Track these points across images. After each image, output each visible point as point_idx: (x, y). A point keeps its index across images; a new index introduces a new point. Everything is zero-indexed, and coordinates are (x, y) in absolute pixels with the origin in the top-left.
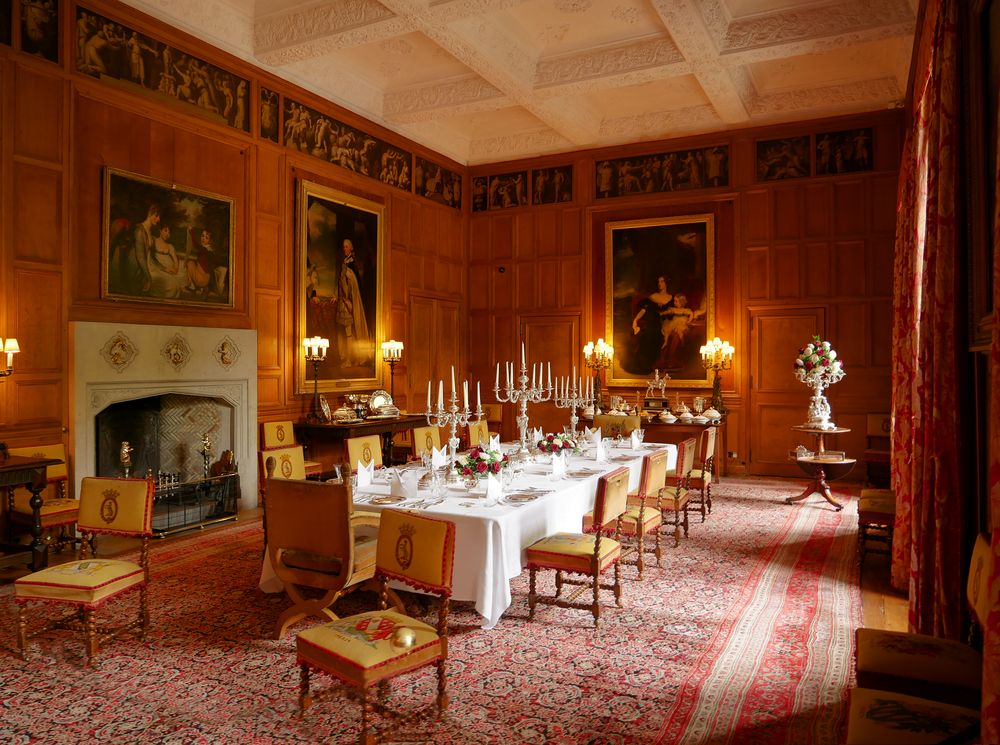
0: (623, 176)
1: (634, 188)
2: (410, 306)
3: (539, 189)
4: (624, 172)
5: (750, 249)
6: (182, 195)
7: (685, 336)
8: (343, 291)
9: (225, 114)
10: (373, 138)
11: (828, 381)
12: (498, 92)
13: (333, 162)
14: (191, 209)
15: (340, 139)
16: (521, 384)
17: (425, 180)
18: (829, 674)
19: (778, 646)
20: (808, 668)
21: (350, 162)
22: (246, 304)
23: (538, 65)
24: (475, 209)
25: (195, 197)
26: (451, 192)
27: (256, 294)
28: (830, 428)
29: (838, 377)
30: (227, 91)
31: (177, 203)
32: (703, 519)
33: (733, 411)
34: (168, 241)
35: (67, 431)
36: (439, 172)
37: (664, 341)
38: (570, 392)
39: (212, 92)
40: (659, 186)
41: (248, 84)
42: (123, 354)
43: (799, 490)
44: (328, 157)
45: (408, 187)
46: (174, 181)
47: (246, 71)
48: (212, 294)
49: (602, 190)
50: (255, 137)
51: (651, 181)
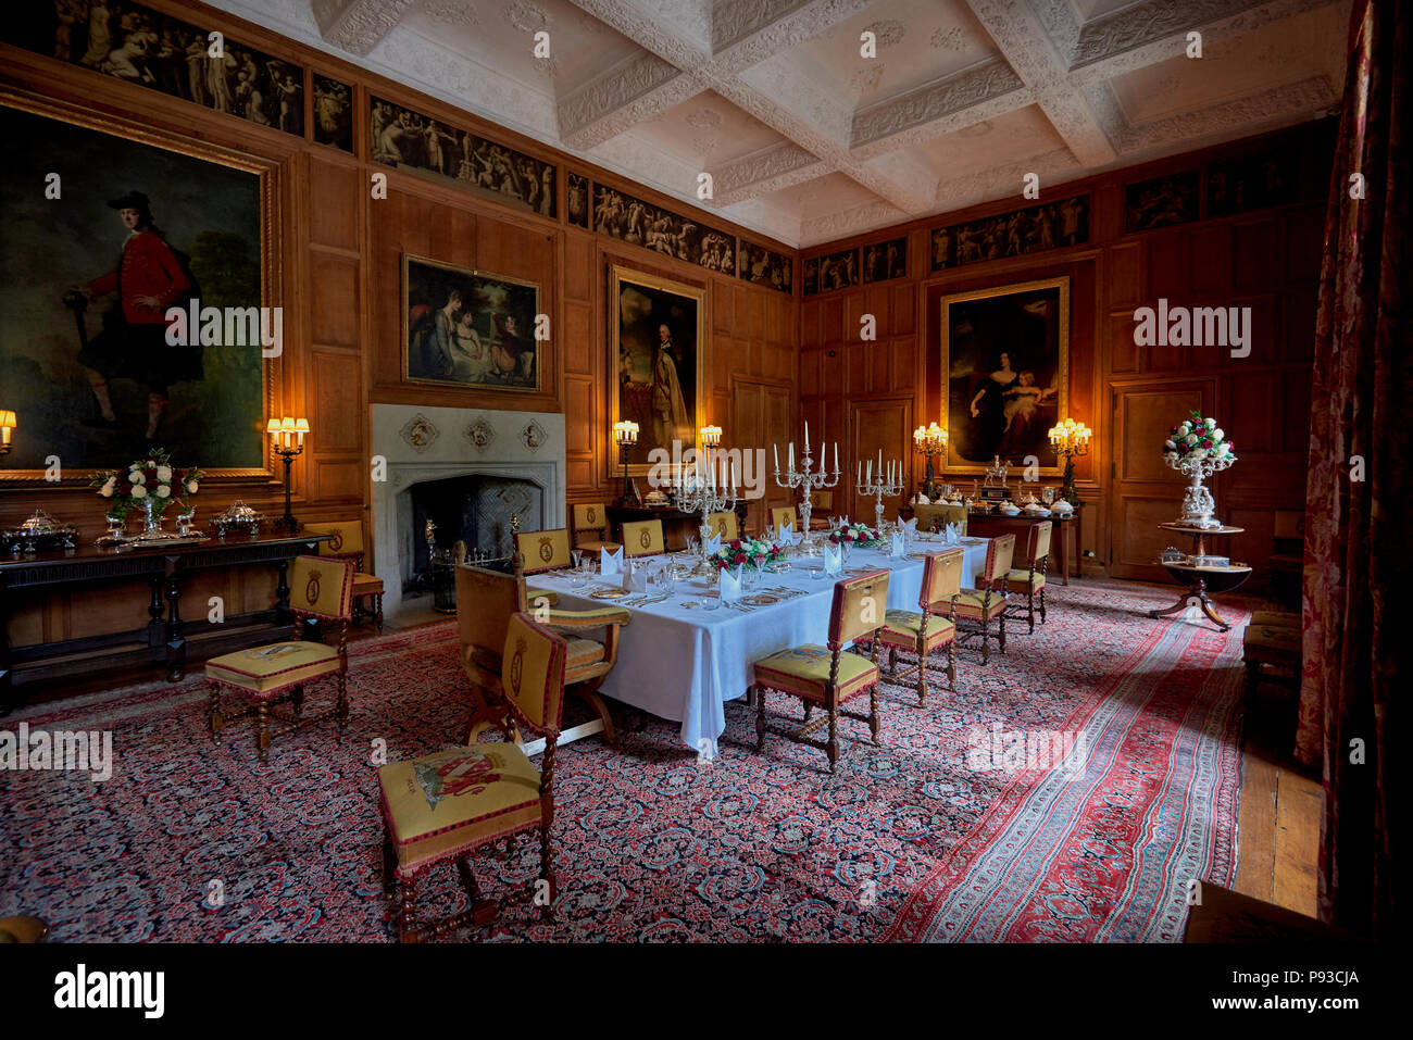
0: (962, 243)
1: (975, 257)
2: (734, 392)
3: (871, 266)
4: (963, 239)
5: (1113, 315)
6: (485, 282)
7: (1031, 418)
8: (659, 376)
9: (530, 201)
10: (692, 222)
11: (1211, 468)
12: (814, 158)
13: (648, 247)
14: (495, 295)
15: (656, 223)
16: (804, 467)
17: (750, 264)
18: (1160, 915)
19: (1084, 843)
20: (1127, 895)
21: (667, 247)
22: (555, 388)
23: (854, 121)
24: (806, 293)
25: (499, 283)
26: (780, 276)
27: (566, 379)
28: (1213, 527)
29: (1227, 463)
30: (531, 177)
31: (479, 290)
32: (1031, 630)
33: (1090, 504)
34: (470, 327)
35: (368, 508)
36: (766, 256)
37: (1006, 425)
38: (874, 478)
39: (516, 179)
40: (1004, 250)
41: (554, 170)
42: (424, 435)
43: (1173, 601)
44: (643, 242)
45: (731, 272)
46: (477, 268)
47: (553, 157)
48: (517, 378)
49: (938, 261)
50: (563, 223)
51: (994, 246)
